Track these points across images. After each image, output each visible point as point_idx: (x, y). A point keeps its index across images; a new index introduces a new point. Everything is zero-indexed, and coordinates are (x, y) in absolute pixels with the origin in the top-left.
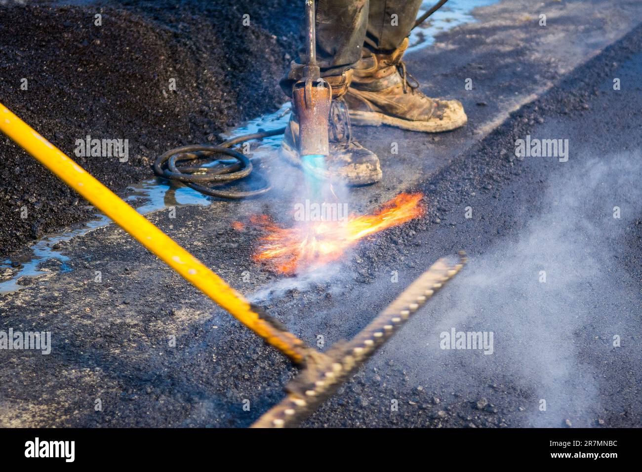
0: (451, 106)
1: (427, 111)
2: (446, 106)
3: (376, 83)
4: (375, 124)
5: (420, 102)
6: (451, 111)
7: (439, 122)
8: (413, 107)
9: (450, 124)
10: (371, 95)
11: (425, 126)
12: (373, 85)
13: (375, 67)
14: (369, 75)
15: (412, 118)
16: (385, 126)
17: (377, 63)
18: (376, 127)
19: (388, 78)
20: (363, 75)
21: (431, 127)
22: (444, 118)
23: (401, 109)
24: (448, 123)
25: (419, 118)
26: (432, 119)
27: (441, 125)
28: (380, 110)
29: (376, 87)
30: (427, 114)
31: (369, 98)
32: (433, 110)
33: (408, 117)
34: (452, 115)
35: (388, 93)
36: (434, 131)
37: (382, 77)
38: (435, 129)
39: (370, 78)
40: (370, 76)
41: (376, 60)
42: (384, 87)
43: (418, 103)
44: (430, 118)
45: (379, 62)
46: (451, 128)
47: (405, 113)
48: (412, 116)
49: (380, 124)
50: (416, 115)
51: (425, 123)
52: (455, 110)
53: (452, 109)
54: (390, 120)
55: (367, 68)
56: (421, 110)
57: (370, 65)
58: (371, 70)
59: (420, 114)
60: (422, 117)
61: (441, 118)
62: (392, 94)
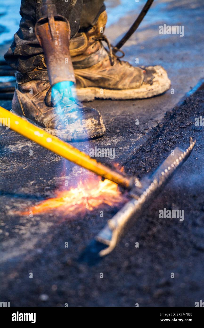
0: (157, 71)
1: (138, 78)
2: (154, 72)
3: (89, 59)
4: (89, 99)
5: (130, 71)
6: (159, 76)
7: (149, 87)
8: (124, 76)
9: (160, 88)
10: (84, 72)
11: (137, 93)
12: (86, 61)
13: (85, 45)
14: (80, 53)
15: (125, 87)
16: (97, 99)
17: (86, 41)
18: (91, 101)
19: (97, 52)
20: (75, 54)
21: (143, 92)
22: (154, 83)
23: (113, 80)
24: (158, 87)
25: (131, 86)
26: (144, 85)
27: (152, 90)
28: (93, 84)
29: (88, 63)
30: (138, 81)
31: (82, 74)
32: (143, 77)
33: (120, 86)
34: (160, 79)
35: (99, 68)
36: (146, 97)
37: (92, 53)
38: (147, 94)
39: (81, 56)
40: (82, 54)
41: (86, 38)
42: (96, 62)
43: (128, 72)
44: (142, 85)
45: (88, 39)
46: (161, 92)
47: (117, 83)
48: (124, 85)
49: (93, 98)
50: (128, 83)
51: (136, 90)
52: (162, 75)
53: (160, 74)
54: (102, 93)
55: (78, 47)
56: (131, 78)
57: (81, 43)
58: (81, 48)
59: (132, 82)
60: (134, 85)
61: (151, 83)
62: (103, 68)
